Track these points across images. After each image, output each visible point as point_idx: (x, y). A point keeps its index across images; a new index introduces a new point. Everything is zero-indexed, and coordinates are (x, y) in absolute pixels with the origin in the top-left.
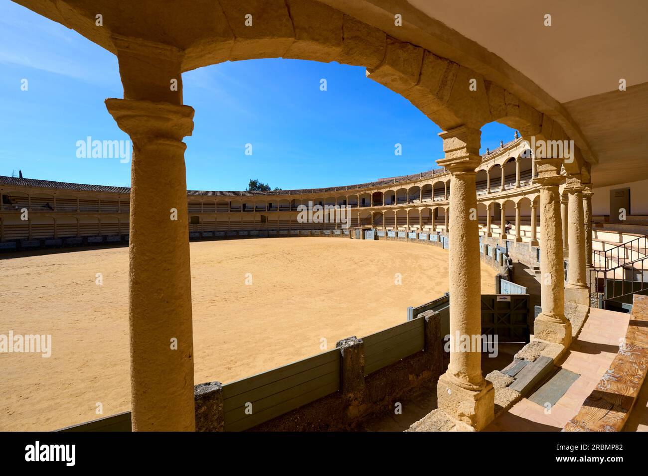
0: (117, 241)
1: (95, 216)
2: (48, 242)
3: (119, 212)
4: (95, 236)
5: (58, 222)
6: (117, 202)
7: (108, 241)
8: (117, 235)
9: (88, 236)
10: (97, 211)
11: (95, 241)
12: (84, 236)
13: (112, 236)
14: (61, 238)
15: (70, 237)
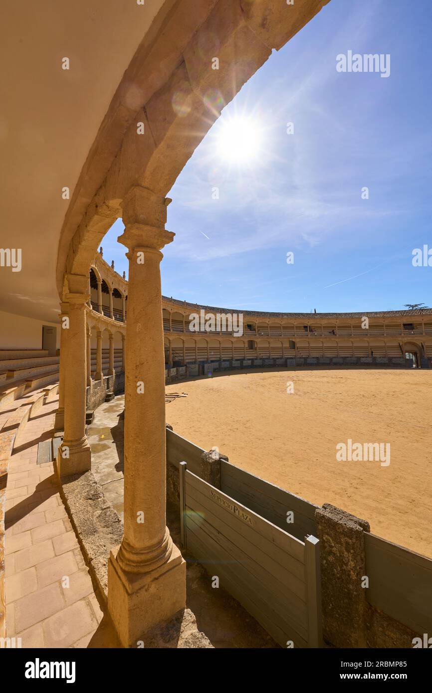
0: (385, 363)
1: (365, 339)
2: (334, 360)
3: (385, 335)
4: (366, 357)
5: (339, 345)
6: (382, 326)
7: (377, 362)
8: (385, 357)
9: (360, 357)
10: (367, 335)
11: (367, 361)
12: (358, 357)
13: (380, 358)
14: (343, 357)
15: (348, 357)
